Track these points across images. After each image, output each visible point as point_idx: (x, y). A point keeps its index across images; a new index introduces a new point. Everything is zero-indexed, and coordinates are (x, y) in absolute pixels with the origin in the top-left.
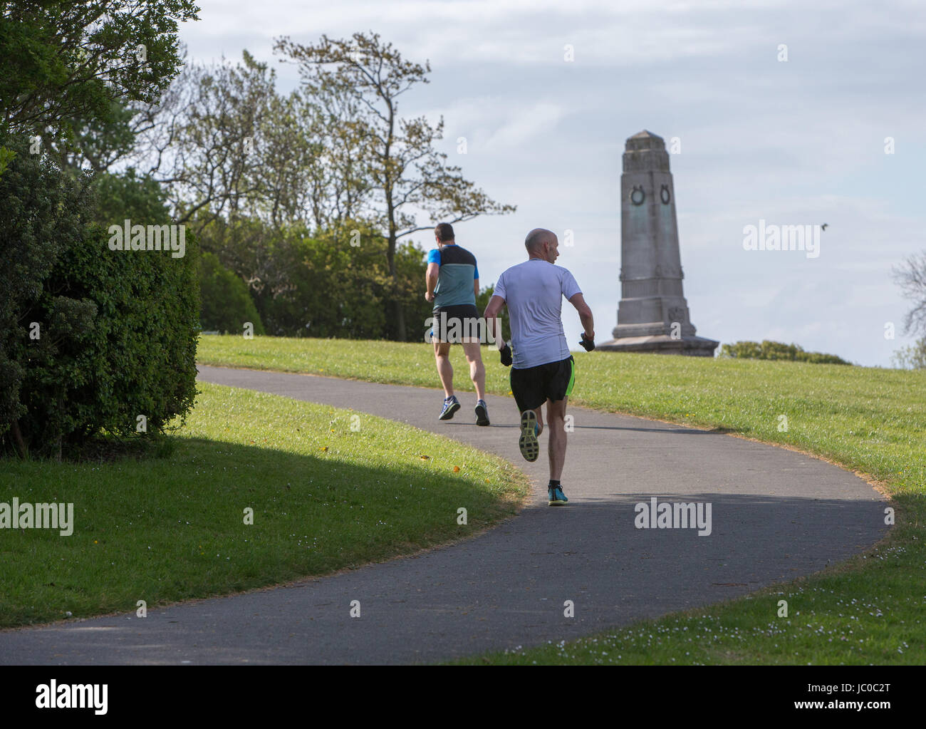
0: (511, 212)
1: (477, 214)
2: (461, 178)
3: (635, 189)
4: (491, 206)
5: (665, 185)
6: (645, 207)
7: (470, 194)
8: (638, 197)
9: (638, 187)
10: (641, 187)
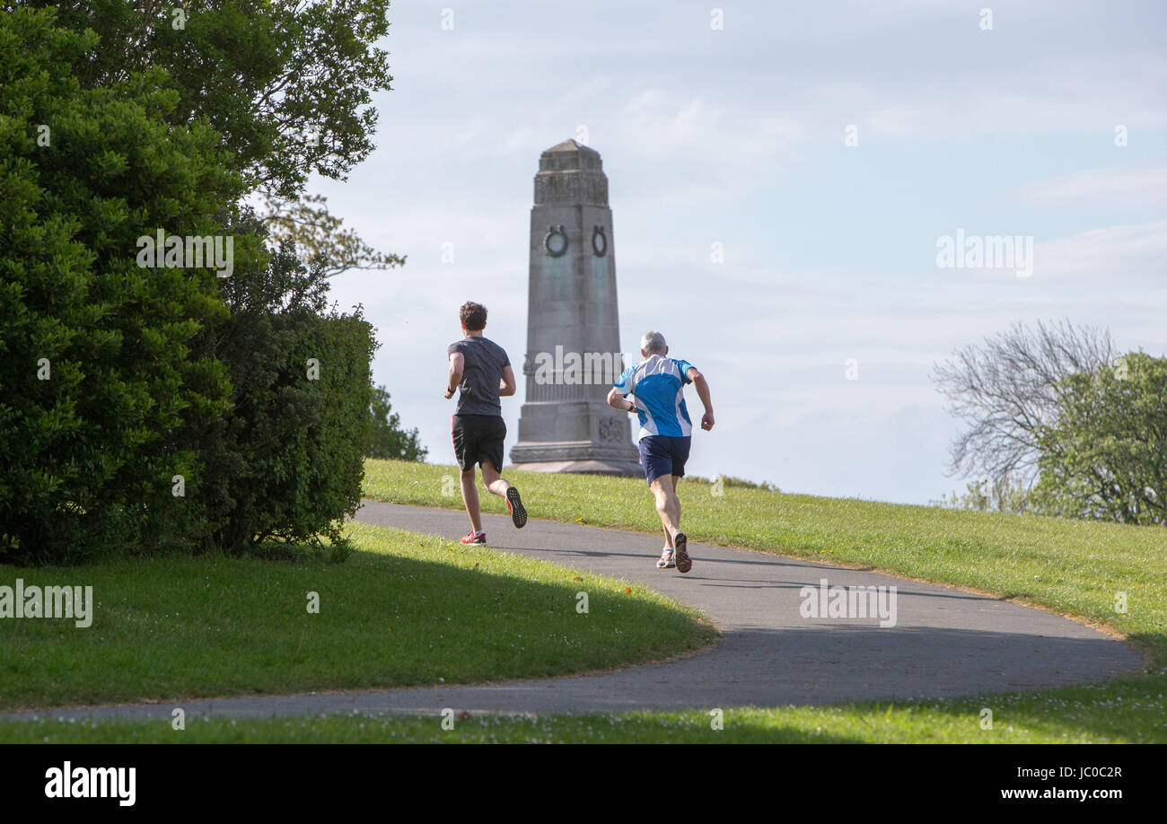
0: (398, 266)
1: (345, 268)
2: (326, 213)
3: (553, 232)
4: (368, 256)
5: (599, 225)
6: (568, 259)
7: (336, 236)
8: (557, 244)
9: (558, 228)
10: (562, 228)
